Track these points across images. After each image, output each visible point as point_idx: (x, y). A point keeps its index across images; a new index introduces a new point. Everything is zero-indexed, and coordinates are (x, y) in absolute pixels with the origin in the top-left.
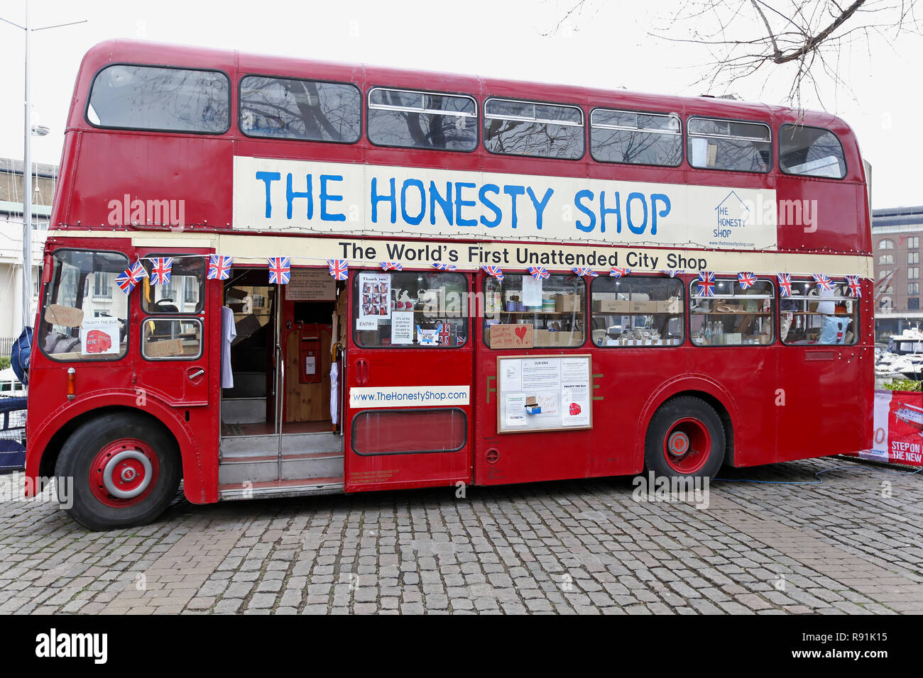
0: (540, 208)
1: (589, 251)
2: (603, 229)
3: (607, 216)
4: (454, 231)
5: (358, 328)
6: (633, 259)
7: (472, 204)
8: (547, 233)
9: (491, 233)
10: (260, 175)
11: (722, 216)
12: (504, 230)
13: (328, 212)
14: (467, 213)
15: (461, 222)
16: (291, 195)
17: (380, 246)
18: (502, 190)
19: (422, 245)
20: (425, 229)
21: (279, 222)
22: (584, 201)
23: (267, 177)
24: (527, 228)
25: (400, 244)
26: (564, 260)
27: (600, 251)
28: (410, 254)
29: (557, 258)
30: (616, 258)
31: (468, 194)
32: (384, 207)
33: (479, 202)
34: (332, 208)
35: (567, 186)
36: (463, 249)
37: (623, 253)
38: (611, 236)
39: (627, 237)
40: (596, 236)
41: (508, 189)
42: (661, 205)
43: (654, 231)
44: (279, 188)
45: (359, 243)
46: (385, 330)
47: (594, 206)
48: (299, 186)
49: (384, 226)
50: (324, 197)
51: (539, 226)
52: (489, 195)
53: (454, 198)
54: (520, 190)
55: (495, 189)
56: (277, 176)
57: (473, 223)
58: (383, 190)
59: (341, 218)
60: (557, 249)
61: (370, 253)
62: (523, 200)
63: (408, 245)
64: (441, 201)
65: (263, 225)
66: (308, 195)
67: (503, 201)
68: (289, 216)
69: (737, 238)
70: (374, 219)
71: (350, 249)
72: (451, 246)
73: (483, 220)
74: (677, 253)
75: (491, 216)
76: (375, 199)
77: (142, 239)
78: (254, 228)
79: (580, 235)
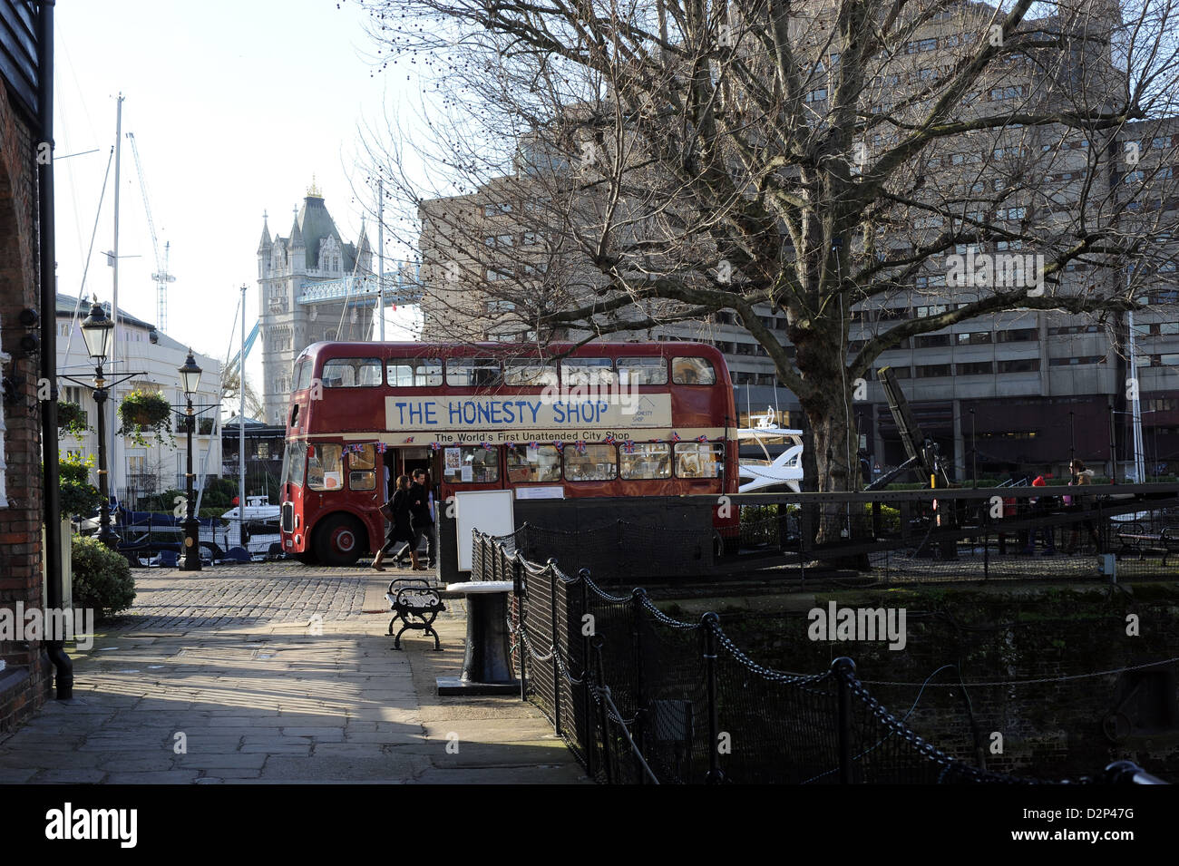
0: (534, 412)
1: (563, 432)
2: (569, 421)
3: (571, 414)
4: (491, 426)
5: (445, 474)
6: (586, 436)
7: (500, 412)
8: (538, 424)
9: (509, 426)
10: (397, 405)
11: (638, 410)
12: (516, 424)
13: (429, 420)
14: (497, 417)
15: (494, 421)
16: (412, 413)
17: (454, 435)
18: (514, 404)
19: (475, 434)
20: (476, 425)
21: (407, 426)
22: (558, 406)
23: (400, 405)
24: (528, 423)
25: (464, 433)
27: (567, 432)
28: (469, 438)
29: (544, 437)
30: (577, 435)
31: (496, 407)
32: (456, 416)
33: (503, 411)
34: (431, 418)
36: (495, 435)
37: (580, 433)
38: (574, 423)
39: (583, 424)
40: (565, 424)
41: (518, 404)
43: (598, 420)
44: (406, 410)
45: (444, 434)
46: (458, 474)
47: (564, 409)
48: (416, 408)
49: (456, 426)
50: (427, 413)
51: (535, 421)
52: (508, 407)
53: (490, 410)
54: (524, 403)
55: (510, 403)
56: (405, 405)
57: (500, 421)
58: (455, 408)
59: (436, 422)
60: (544, 432)
61: (450, 438)
62: (526, 409)
63: (468, 434)
64: (483, 411)
65: (400, 427)
66: (420, 412)
67: (515, 409)
68: (411, 423)
69: (647, 421)
70: (451, 422)
71: (440, 437)
72: (489, 433)
73: (505, 419)
74: (611, 431)
75: (509, 417)
76: (451, 413)
77: (347, 437)
78: (396, 429)
79: (558, 425)
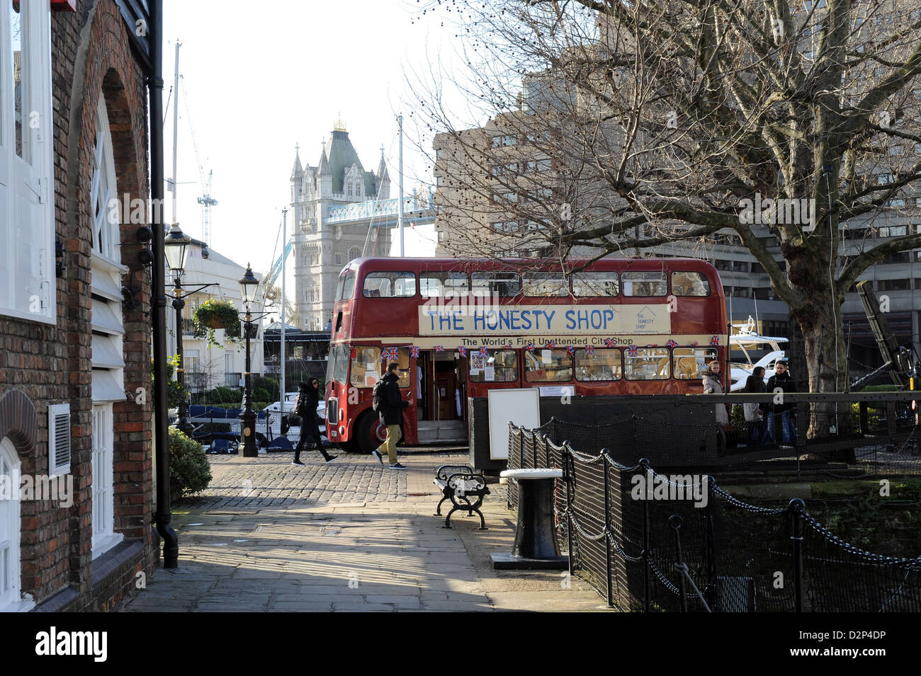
0: (549, 320)
1: (574, 338)
2: (580, 328)
3: (581, 321)
4: (511, 332)
5: (471, 374)
6: (595, 341)
7: (518, 319)
8: (553, 330)
9: (527, 332)
11: (641, 319)
12: (533, 330)
13: (457, 326)
14: (516, 324)
15: (513, 328)
17: (479, 340)
18: (531, 313)
19: (497, 339)
20: (497, 331)
21: (437, 331)
22: (570, 315)
24: (543, 328)
25: (487, 338)
26: (561, 342)
27: (578, 338)
28: (492, 343)
29: (558, 342)
30: (587, 340)
31: (516, 315)
32: (480, 323)
33: (521, 319)
34: (458, 324)
35: (561, 310)
36: (514, 339)
37: (589, 339)
38: (584, 330)
39: (592, 330)
40: (576, 331)
41: (534, 312)
42: (608, 315)
43: (605, 327)
45: (470, 339)
46: (482, 374)
47: (575, 317)
49: (480, 331)
50: (455, 320)
51: (549, 328)
52: (525, 315)
53: (510, 318)
54: (540, 312)
55: (528, 312)
57: (519, 328)
59: (462, 328)
60: (558, 338)
61: (475, 343)
62: (541, 317)
63: (491, 339)
64: (504, 319)
65: (430, 333)
67: (532, 318)
68: (441, 329)
69: (649, 328)
70: (476, 328)
71: (466, 341)
72: (509, 338)
73: (523, 326)
74: (617, 337)
75: (527, 324)
76: (476, 320)
77: (385, 341)
78: (428, 334)
79: (570, 331)
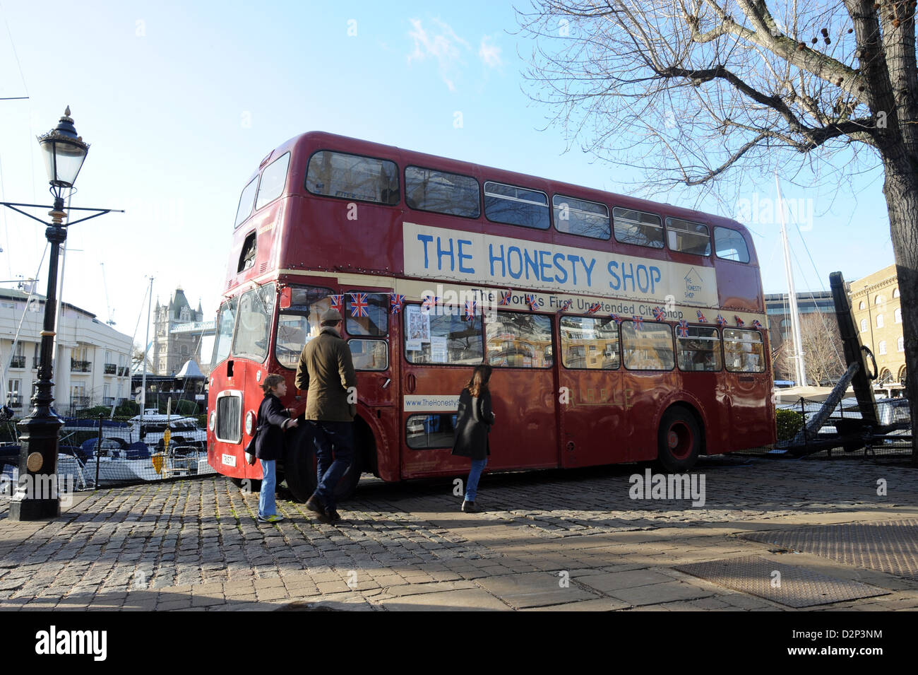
0: (589, 271)
1: (618, 303)
2: (625, 288)
3: (627, 279)
4: (538, 284)
6: (643, 310)
7: (549, 266)
8: (593, 289)
9: (562, 287)
10: (420, 237)
11: (688, 284)
12: (569, 286)
13: (464, 266)
14: (549, 273)
15: (544, 279)
16: (440, 253)
17: (497, 293)
18: (566, 258)
19: (522, 294)
20: (523, 282)
21: (433, 271)
22: (613, 268)
23: (425, 239)
24: (582, 286)
25: (509, 292)
26: (604, 308)
27: (625, 304)
28: (516, 300)
30: (633, 308)
31: (548, 260)
32: (498, 264)
33: (553, 265)
34: (467, 263)
35: (603, 258)
36: (546, 297)
37: (636, 306)
38: (630, 293)
39: (639, 295)
40: (621, 293)
41: (570, 258)
42: (655, 275)
43: (653, 291)
44: (432, 246)
47: (618, 272)
48: (445, 247)
49: (498, 279)
50: (461, 255)
51: (589, 284)
52: (559, 260)
53: (539, 262)
54: (576, 258)
55: (562, 256)
56: (430, 239)
57: (551, 280)
58: (497, 253)
59: (471, 271)
60: (600, 301)
62: (579, 265)
63: (514, 293)
64: (531, 262)
65: (423, 273)
66: (451, 253)
67: (567, 264)
68: (440, 267)
69: (697, 298)
70: (492, 274)
72: (540, 295)
73: (557, 278)
74: (666, 307)
75: (561, 276)
76: (492, 259)
77: (345, 279)
78: (419, 275)
79: (612, 292)
